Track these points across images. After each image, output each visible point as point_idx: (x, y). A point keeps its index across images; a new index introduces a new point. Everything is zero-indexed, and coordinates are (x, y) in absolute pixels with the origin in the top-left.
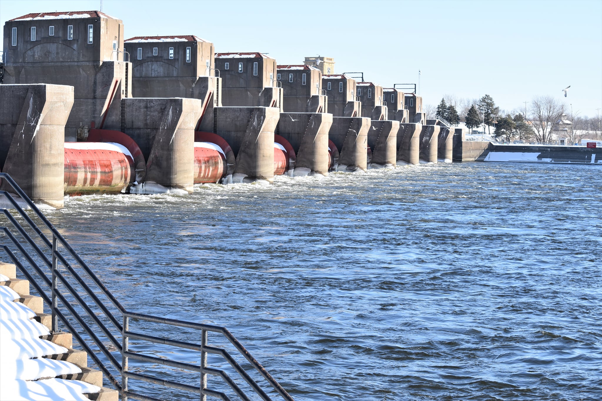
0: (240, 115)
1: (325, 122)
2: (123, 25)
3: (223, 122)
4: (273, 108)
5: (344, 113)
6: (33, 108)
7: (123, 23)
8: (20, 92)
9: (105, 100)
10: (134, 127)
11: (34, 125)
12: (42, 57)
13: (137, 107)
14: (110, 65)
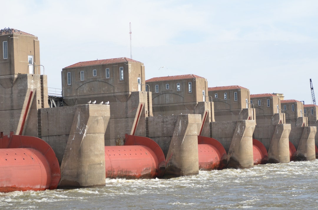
0: (228, 126)
1: (286, 130)
2: (144, 67)
3: (216, 132)
4: (250, 120)
5: (296, 125)
6: (81, 121)
7: (144, 65)
8: (71, 111)
9: (134, 118)
10: (155, 136)
11: (82, 134)
12: (89, 91)
13: (157, 122)
14: (136, 94)
